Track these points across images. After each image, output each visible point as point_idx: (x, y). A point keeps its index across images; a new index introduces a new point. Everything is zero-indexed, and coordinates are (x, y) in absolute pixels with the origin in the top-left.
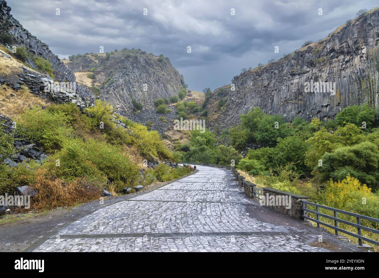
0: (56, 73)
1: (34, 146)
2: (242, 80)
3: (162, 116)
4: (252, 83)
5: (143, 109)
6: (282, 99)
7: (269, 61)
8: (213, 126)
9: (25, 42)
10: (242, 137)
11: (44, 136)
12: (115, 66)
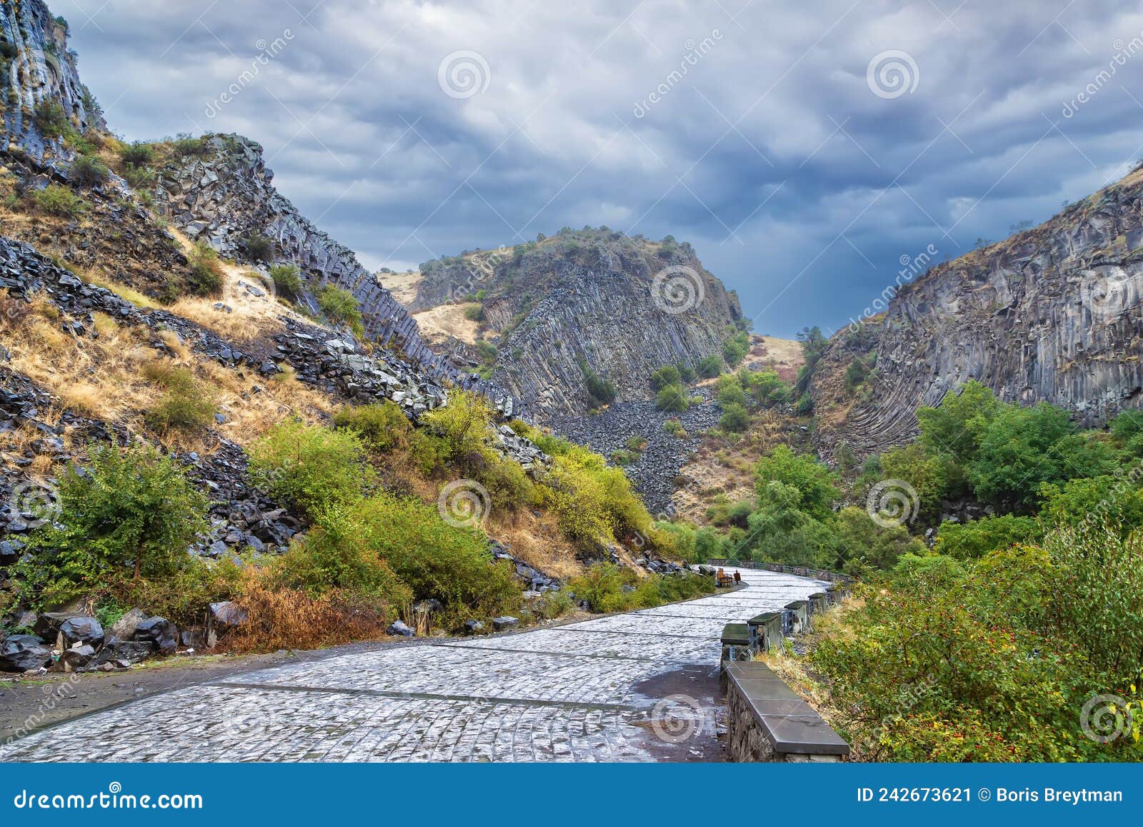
0: (371, 321)
1: (283, 513)
2: (923, 297)
3: (673, 420)
4: (955, 303)
5: (618, 400)
6: (1066, 349)
7: (1012, 227)
8: (833, 446)
9: (300, 250)
10: (927, 479)
11: (306, 490)
12: (537, 281)
